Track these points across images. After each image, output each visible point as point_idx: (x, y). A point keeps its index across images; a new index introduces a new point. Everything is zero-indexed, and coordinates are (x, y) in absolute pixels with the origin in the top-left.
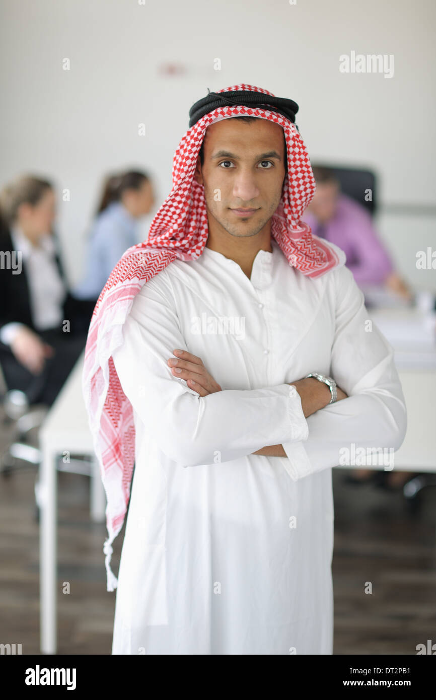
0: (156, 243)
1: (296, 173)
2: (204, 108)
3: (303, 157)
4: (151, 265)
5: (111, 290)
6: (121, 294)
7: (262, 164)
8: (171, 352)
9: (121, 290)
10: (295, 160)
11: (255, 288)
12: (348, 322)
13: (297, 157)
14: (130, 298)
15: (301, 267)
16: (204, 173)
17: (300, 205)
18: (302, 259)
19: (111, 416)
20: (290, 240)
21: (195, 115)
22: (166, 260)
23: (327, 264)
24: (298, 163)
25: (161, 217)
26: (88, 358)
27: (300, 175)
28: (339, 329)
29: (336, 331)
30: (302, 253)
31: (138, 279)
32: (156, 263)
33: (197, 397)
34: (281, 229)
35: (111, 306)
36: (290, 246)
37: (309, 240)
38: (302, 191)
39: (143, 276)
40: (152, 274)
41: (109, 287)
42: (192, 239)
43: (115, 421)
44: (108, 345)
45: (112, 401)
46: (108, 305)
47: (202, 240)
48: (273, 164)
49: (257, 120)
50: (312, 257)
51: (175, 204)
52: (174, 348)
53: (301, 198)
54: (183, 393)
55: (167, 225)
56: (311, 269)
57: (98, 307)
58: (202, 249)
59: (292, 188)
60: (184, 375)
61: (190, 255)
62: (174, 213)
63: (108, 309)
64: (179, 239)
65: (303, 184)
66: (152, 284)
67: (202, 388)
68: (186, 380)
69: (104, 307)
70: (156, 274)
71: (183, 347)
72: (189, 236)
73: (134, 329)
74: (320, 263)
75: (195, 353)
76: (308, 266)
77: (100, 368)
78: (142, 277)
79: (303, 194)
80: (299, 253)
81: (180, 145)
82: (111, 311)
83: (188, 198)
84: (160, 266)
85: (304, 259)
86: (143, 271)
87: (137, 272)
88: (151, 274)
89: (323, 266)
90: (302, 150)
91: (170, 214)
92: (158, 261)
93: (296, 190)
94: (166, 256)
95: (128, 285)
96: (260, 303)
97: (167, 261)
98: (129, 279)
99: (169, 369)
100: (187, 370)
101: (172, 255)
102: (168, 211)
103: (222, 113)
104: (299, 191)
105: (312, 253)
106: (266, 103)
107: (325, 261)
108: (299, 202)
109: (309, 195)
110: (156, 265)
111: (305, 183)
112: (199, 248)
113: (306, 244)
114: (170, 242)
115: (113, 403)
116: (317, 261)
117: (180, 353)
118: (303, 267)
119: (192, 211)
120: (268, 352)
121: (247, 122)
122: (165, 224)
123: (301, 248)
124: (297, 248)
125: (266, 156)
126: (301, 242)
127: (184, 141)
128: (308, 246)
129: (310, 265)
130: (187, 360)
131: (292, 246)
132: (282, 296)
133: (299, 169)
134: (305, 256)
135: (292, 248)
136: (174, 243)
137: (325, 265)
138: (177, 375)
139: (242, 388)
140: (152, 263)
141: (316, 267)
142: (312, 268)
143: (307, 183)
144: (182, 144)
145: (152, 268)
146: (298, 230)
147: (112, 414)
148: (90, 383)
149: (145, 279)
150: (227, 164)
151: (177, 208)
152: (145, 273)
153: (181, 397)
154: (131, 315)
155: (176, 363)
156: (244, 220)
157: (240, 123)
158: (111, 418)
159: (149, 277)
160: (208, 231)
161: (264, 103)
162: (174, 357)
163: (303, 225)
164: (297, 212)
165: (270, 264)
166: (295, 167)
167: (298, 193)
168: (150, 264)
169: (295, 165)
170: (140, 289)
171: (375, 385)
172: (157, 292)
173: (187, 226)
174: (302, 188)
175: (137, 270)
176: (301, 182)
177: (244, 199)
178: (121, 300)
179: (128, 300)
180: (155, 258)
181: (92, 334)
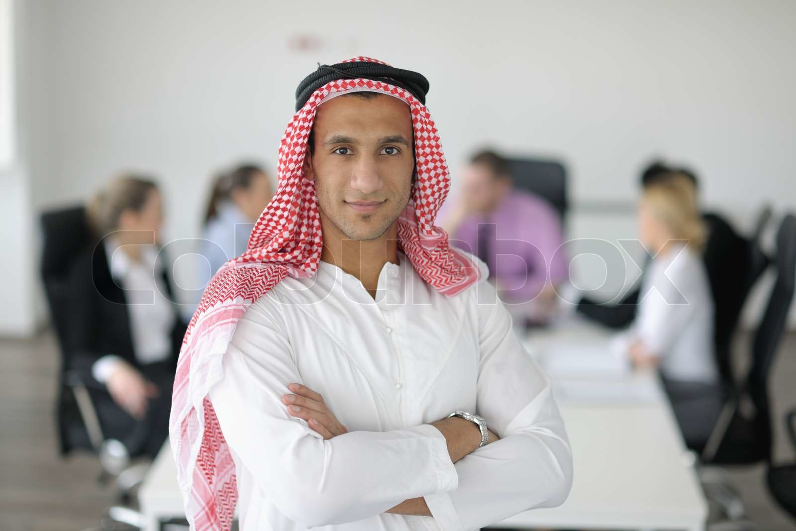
0: (260, 257)
1: (427, 162)
2: (313, 84)
3: (433, 143)
4: (258, 283)
5: (208, 311)
6: (220, 316)
7: (386, 150)
8: (285, 385)
9: (220, 312)
10: (423, 147)
11: (380, 308)
12: (495, 349)
13: (426, 143)
14: (232, 322)
15: (435, 282)
16: (316, 164)
17: (433, 203)
18: (436, 273)
19: (204, 469)
20: (422, 248)
21: (303, 94)
22: (276, 276)
23: (468, 278)
24: (428, 150)
25: (265, 222)
26: (178, 396)
27: (431, 165)
28: (484, 357)
29: (480, 360)
30: (437, 265)
31: (243, 298)
32: (264, 280)
33: (321, 441)
34: (411, 236)
35: (208, 332)
36: (422, 256)
37: (446, 249)
38: (434, 185)
39: (249, 295)
40: (260, 292)
41: (205, 308)
42: (305, 249)
43: (209, 476)
44: (203, 381)
45: (205, 451)
46: (203, 330)
47: (317, 250)
48: (399, 151)
49: (379, 96)
50: (449, 270)
51: (282, 205)
52: (288, 382)
53: (433, 194)
54: (305, 435)
55: (272, 231)
56: (447, 286)
57: (189, 334)
58: (318, 262)
59: (422, 182)
60: (304, 414)
61: (304, 270)
62: (281, 217)
63: (205, 334)
64: (289, 249)
65: (435, 177)
66: (258, 306)
67: (326, 430)
68: (307, 421)
69: (198, 333)
70: (264, 293)
71: (297, 380)
72: (300, 244)
73: (237, 360)
74: (459, 278)
75: (313, 388)
76: (443, 281)
77: (193, 408)
78: (247, 296)
79: (436, 188)
80: (433, 265)
81: (286, 133)
82: (208, 337)
83: (297, 197)
84: (268, 283)
85: (439, 273)
86: (248, 289)
87: (241, 290)
88: (258, 293)
89: (463, 281)
90: (432, 135)
91: (275, 218)
92: (266, 278)
93: (427, 184)
94: (276, 272)
95: (230, 306)
96: (387, 327)
97: (277, 278)
98: (231, 298)
99: (285, 407)
100: (307, 408)
101: (284, 270)
102: (273, 215)
103: (336, 86)
104: (431, 185)
105: (449, 265)
106: (389, 76)
107: (464, 275)
108: (431, 199)
109: (443, 191)
110: (263, 283)
111: (437, 176)
112: (314, 261)
113: (442, 253)
114: (278, 256)
115: (205, 454)
116: (454, 275)
117: (297, 387)
118: (438, 282)
119: (302, 214)
120: (401, 387)
121: (366, 98)
122: (270, 230)
123: (436, 258)
124: (431, 259)
125: (390, 140)
126: (437, 251)
127: (291, 128)
128: (444, 256)
129: (446, 280)
130: (305, 396)
131: (424, 257)
132: (415, 318)
133: (429, 158)
134: (440, 269)
135: (424, 259)
136: (283, 256)
137: (465, 279)
138: (295, 414)
139: (371, 428)
140: (259, 280)
141: (453, 282)
142: (448, 284)
143: (439, 175)
144: (288, 132)
145: (259, 286)
146: (434, 236)
147: (205, 467)
148: (180, 428)
149: (251, 299)
150: (343, 151)
151: (284, 210)
152: (250, 292)
153: (302, 440)
154: (233, 343)
155: (292, 399)
156: (366, 218)
157: (357, 99)
158: (205, 472)
159: (256, 296)
160: (323, 238)
161: (387, 77)
162: (289, 392)
163: (439, 230)
164: (430, 212)
165: (398, 279)
166: (425, 155)
167: (429, 187)
168: (257, 281)
169: (424, 153)
170: (245, 310)
171: (533, 424)
172: (264, 314)
173: (298, 234)
174: (434, 181)
175: (240, 288)
176: (433, 173)
177: (364, 192)
178: (222, 324)
179: (230, 324)
180: (263, 274)
181: (182, 366)
